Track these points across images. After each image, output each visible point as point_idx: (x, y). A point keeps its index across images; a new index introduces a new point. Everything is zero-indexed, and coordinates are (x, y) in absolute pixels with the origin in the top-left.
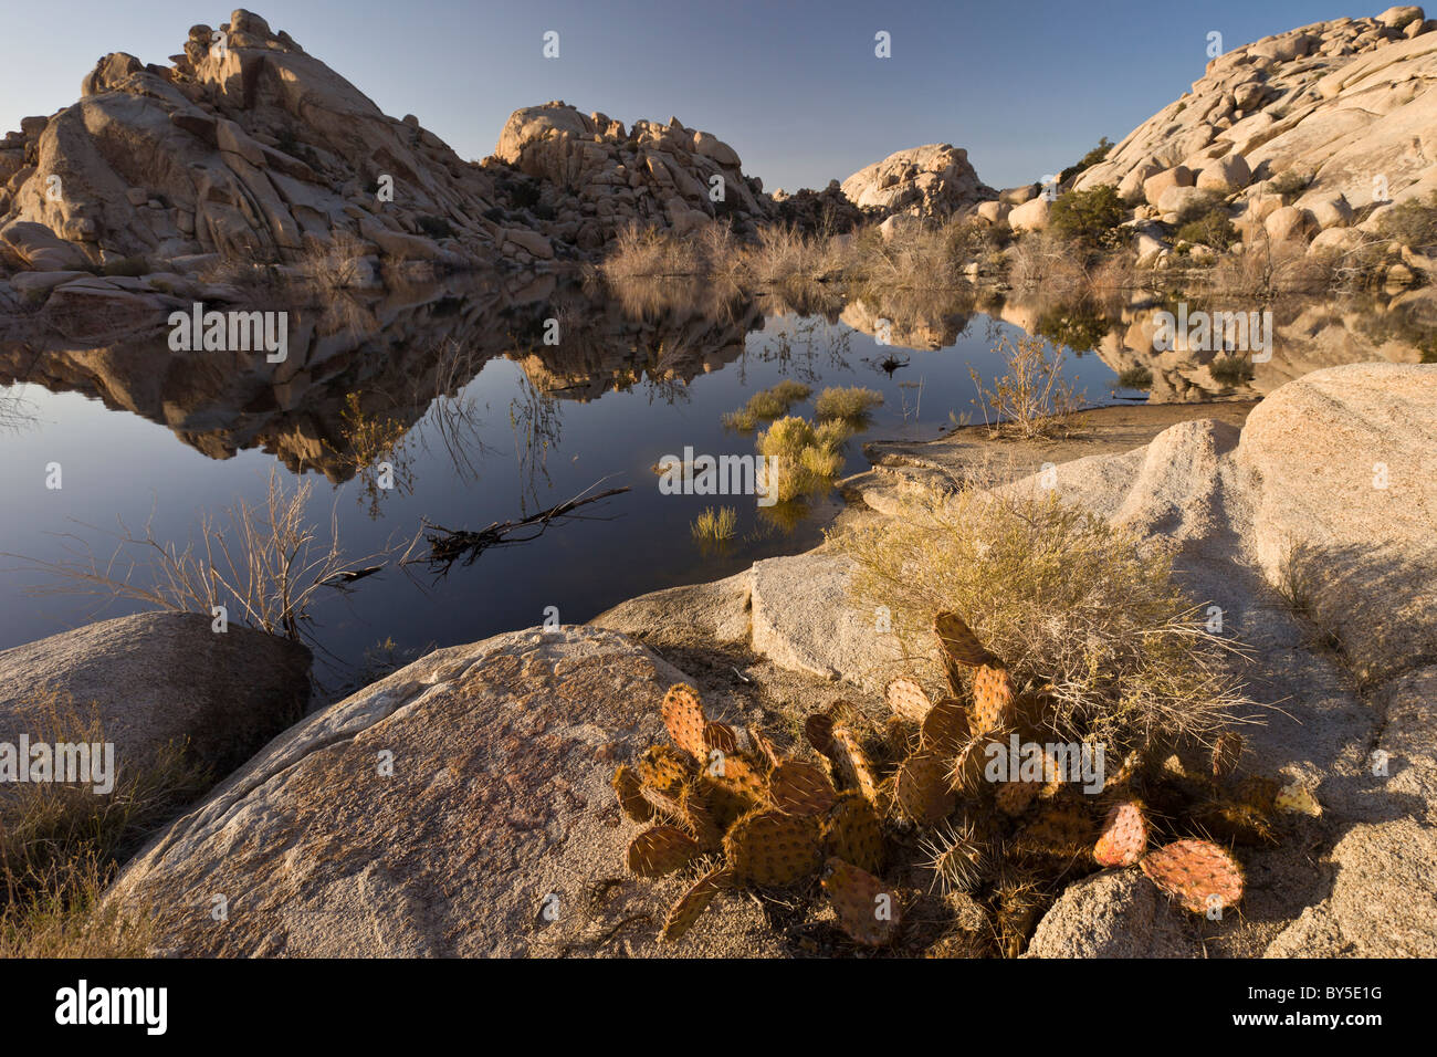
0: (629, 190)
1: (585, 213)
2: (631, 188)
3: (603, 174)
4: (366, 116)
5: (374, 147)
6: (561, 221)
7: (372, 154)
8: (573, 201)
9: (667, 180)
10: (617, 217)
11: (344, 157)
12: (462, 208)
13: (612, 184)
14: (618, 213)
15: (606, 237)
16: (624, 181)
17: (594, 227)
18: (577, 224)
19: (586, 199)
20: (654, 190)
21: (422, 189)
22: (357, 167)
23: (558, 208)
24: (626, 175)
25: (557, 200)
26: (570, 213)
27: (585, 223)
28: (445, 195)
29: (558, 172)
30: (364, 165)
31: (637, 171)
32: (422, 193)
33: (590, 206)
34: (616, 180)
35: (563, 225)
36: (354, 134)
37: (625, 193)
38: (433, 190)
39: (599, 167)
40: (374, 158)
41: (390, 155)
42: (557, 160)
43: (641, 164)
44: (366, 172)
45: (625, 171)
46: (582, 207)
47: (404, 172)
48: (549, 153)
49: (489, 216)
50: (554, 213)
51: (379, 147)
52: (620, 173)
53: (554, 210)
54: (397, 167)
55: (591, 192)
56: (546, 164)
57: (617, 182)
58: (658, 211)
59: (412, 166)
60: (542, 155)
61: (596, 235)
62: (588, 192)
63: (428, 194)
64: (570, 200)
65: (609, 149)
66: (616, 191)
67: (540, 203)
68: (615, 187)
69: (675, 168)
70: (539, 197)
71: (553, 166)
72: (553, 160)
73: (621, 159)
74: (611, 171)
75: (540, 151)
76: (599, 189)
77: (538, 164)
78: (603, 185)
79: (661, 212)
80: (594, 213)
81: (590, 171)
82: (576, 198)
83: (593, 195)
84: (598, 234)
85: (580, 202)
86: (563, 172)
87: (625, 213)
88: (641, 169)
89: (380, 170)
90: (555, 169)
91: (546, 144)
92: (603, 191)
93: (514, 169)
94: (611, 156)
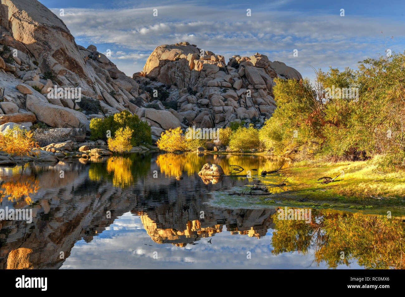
0: (233, 91)
1: (200, 105)
2: (235, 89)
3: (215, 81)
4: (53, 27)
5: (55, 47)
6: (183, 110)
7: (53, 53)
8: (193, 98)
9: (262, 84)
10: (226, 108)
11: (33, 56)
12: (113, 94)
13: (221, 87)
14: (227, 105)
15: (217, 121)
16: (230, 85)
17: (207, 114)
18: (195, 112)
19: (202, 96)
21: (85, 79)
22: (40, 61)
23: (181, 102)
24: (232, 81)
25: (180, 97)
26: (190, 105)
27: (200, 111)
28: (102, 85)
29: (183, 80)
30: (45, 61)
31: (239, 78)
32: (84, 82)
33: (205, 101)
34: (225, 84)
35: (186, 113)
36: (43, 39)
37: (230, 92)
38: (93, 80)
39: (213, 76)
40: (53, 56)
41: (66, 54)
42: (183, 72)
43: (242, 74)
44: (46, 65)
45: (231, 79)
46: (199, 101)
47: (74, 66)
48: (178, 68)
49: (131, 101)
50: (178, 105)
51: (59, 48)
52: (228, 80)
53: (178, 103)
54: (69, 63)
55: (206, 92)
56: (175, 75)
57: (225, 85)
58: (255, 105)
59: (81, 62)
60: (173, 70)
61: (209, 120)
62: (204, 92)
63: (89, 82)
64: (190, 97)
65: (220, 65)
66: (225, 91)
67: (169, 100)
68: (224, 88)
69: (267, 77)
70: (168, 96)
71: (180, 77)
72: (180, 73)
73: (228, 72)
74: (221, 78)
75: (172, 67)
76: (212, 91)
77: (170, 76)
78: (215, 87)
79: (257, 106)
80: (207, 106)
81: (206, 79)
82: (195, 95)
83: (207, 94)
84: (210, 119)
85: (197, 98)
86: (187, 80)
87: (232, 105)
88: (242, 77)
89: (56, 64)
90: (181, 79)
91: (176, 63)
92: (215, 91)
93: (154, 79)
94: (221, 69)
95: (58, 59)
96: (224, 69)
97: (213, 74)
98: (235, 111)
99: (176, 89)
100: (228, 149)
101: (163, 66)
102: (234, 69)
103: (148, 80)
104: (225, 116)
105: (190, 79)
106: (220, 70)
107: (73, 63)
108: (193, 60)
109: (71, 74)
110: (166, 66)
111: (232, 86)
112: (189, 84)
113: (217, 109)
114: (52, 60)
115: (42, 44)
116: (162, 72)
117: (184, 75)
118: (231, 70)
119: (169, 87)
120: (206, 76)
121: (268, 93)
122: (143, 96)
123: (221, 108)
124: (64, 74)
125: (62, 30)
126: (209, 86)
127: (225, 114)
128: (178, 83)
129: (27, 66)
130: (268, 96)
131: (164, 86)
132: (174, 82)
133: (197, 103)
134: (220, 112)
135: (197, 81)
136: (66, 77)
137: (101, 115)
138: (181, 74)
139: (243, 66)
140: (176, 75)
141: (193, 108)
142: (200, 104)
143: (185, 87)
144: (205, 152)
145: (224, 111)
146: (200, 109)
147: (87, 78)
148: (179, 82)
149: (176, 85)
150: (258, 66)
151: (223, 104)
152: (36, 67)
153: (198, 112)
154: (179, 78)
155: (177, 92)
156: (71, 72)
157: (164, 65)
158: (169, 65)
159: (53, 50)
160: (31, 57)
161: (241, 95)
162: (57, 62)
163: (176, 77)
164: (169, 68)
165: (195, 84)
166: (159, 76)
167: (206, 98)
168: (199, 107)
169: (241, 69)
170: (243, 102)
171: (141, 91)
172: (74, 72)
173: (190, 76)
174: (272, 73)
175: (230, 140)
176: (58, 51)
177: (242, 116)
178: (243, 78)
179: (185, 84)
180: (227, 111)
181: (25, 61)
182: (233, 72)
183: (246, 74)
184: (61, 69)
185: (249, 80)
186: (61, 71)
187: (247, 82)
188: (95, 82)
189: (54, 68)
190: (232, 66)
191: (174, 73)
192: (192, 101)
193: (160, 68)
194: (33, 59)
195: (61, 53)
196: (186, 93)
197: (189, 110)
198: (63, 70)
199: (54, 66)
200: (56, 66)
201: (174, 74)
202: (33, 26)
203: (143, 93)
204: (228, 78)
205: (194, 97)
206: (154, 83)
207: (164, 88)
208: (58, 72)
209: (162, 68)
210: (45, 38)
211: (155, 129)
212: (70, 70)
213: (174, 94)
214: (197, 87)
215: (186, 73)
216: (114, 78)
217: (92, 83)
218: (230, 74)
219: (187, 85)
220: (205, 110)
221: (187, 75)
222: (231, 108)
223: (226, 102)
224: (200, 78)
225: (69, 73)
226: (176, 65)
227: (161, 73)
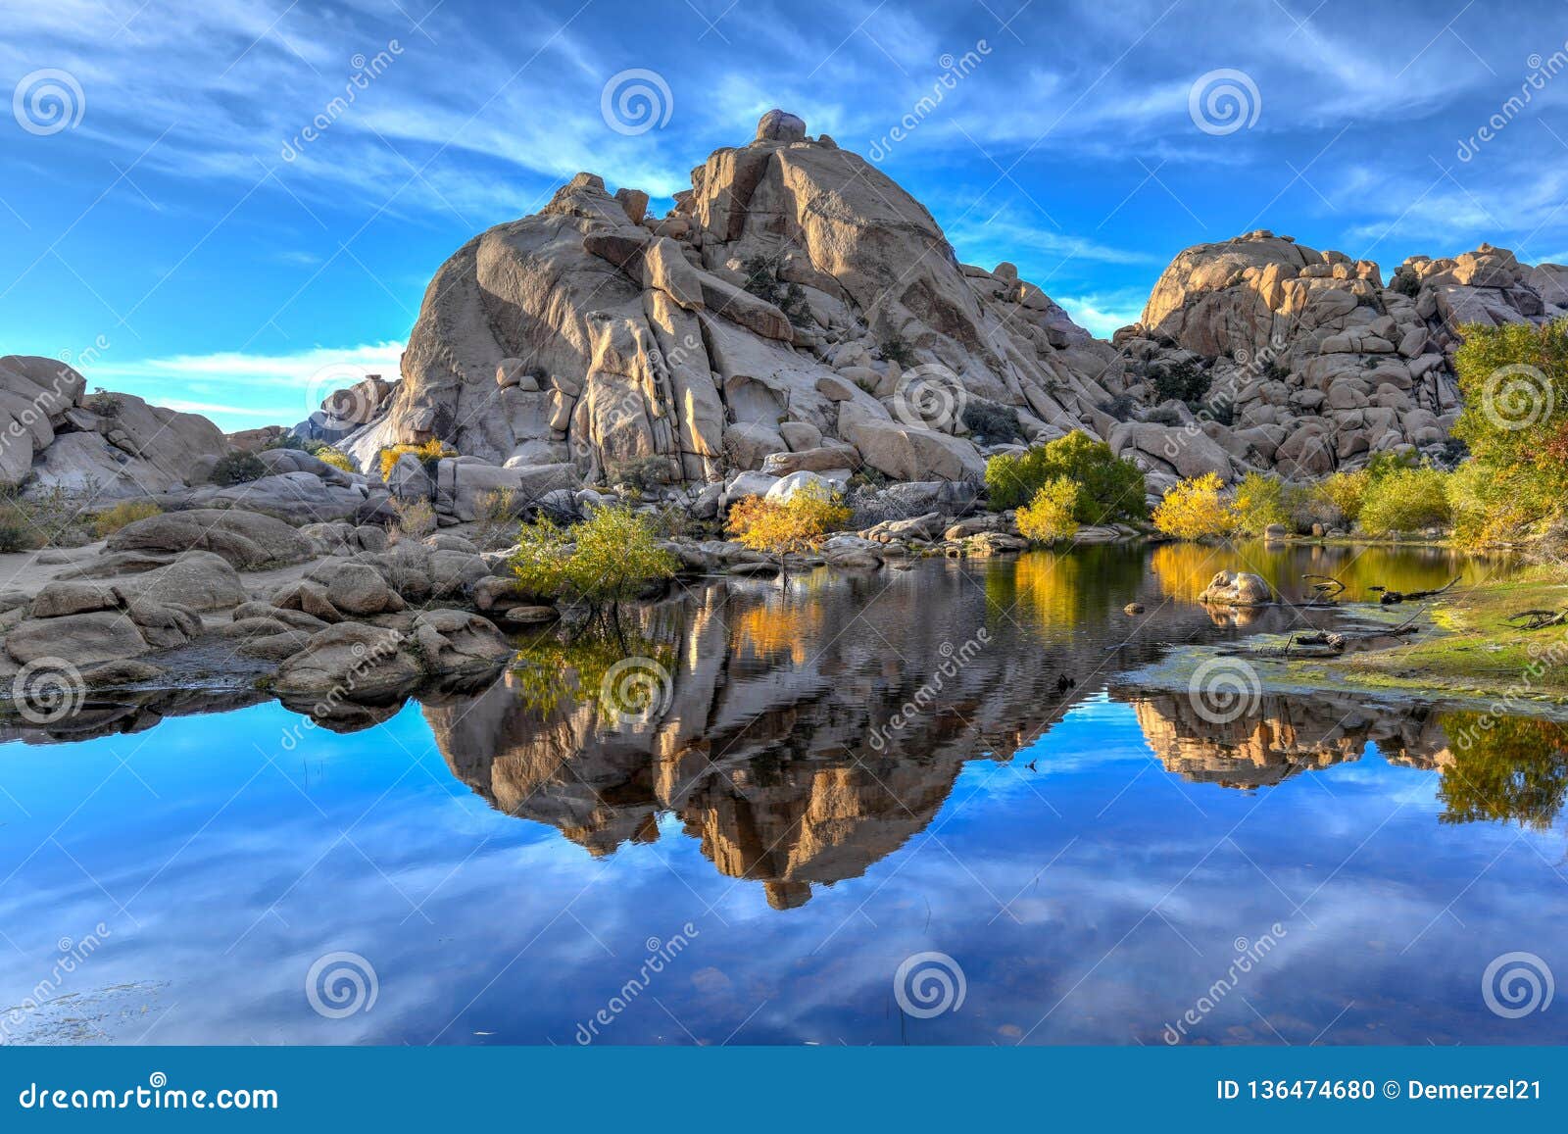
0: (1399, 362)
1: (1298, 408)
2: (1403, 357)
3: (1345, 334)
4: (903, 227)
5: (906, 278)
6: (1249, 425)
7: (901, 291)
8: (1278, 389)
10: (1371, 412)
11: (854, 303)
12: (1051, 389)
13: (1361, 353)
14: (1375, 404)
15: (1344, 452)
16: (1389, 345)
17: (1317, 433)
18: (1282, 428)
19: (1302, 383)
21: (980, 353)
22: (874, 315)
23: (1243, 403)
24: (1394, 334)
26: (1267, 410)
27: (1296, 426)
28: (1023, 367)
29: (1251, 341)
30: (883, 314)
31: (1418, 324)
33: (1310, 396)
34: (1373, 344)
36: (878, 258)
37: (1389, 366)
38: (1001, 355)
39: (1337, 322)
40: (903, 300)
41: (933, 293)
42: (1249, 320)
43: (1428, 311)
44: (886, 324)
45: (1392, 328)
46: (1293, 398)
47: (954, 322)
48: (1235, 308)
49: (1103, 407)
51: (915, 279)
52: (1382, 331)
54: (942, 314)
55: (1316, 370)
56: (1227, 329)
57: (1373, 348)
59: (970, 312)
60: (1223, 313)
61: (1321, 448)
62: (1309, 371)
63: (991, 363)
64: (1269, 387)
65: (1360, 288)
66: (1372, 365)
68: (1370, 356)
69: (1507, 315)
70: (1207, 388)
71: (1242, 331)
72: (1242, 319)
73: (1383, 307)
74: (1362, 327)
75: (1219, 307)
76: (1333, 365)
77: (1213, 332)
78: (1344, 355)
80: (1318, 408)
81: (1316, 332)
82: (1283, 381)
83: (1318, 375)
84: (1325, 447)
85: (1288, 388)
86: (1259, 339)
87: (1392, 403)
88: (1426, 320)
89: (909, 320)
90: (1244, 336)
91: (1233, 292)
92: (1344, 365)
93: (1168, 343)
94: (1363, 301)
95: (913, 307)
96: (1373, 302)
97: (1337, 316)
98: (1399, 421)
99: (1231, 367)
100: (1358, 528)
101: (1195, 305)
102: (1404, 299)
103: (1153, 345)
104: (1370, 436)
105: (1269, 336)
106: (1358, 305)
108: (1278, 280)
109: (946, 344)
110: (1204, 303)
111: (1397, 348)
113: (1344, 416)
114: (899, 311)
115: (876, 272)
116: (1191, 321)
117: (1254, 326)
118: (1397, 300)
119: (1210, 363)
120: (1318, 324)
122: (1137, 390)
123: (1356, 415)
124: (931, 343)
125: (922, 232)
126: (1324, 353)
127: (1370, 431)
128: (1236, 350)
129: (841, 329)
131: (1198, 360)
132: (1226, 346)
133: (1289, 404)
134: (1355, 425)
135: (1292, 339)
136: (932, 350)
137: (1018, 447)
138: (1243, 324)
139: (1431, 286)
140: (1230, 327)
141: (1276, 417)
142: (1297, 404)
144: (1288, 540)
145: (1366, 423)
146: (1295, 419)
147: (986, 352)
148: (1238, 344)
149: (1229, 354)
150: (1478, 283)
151: (1365, 401)
152: (863, 330)
153: (1289, 428)
154: (1238, 334)
156: (945, 337)
157: (1199, 302)
158: (1213, 301)
159: (902, 285)
160: (853, 307)
161: (1423, 372)
162: (911, 315)
163: (1232, 333)
164: (1209, 309)
165: (1286, 351)
166: (1184, 334)
167: (1315, 387)
168: (1295, 414)
169: (1424, 296)
171: (1130, 377)
172: (953, 337)
173: (1269, 327)
174: (1527, 300)
175: (1361, 505)
176: (913, 287)
177: (1419, 435)
178: (1431, 323)
180: (1375, 421)
181: (839, 318)
182: (1402, 308)
183: (1442, 309)
184: (920, 333)
185: (1450, 326)
186: (920, 337)
187: (1442, 335)
188: (1005, 362)
189: (904, 332)
190: (1400, 290)
191: (1226, 321)
192: (1274, 398)
193: (1188, 309)
194: (858, 312)
195: (922, 293)
197: (1265, 422)
198: (927, 334)
199: (904, 326)
200: (910, 324)
201: (1224, 324)
202: (854, 228)
203: (1136, 381)
204: (1382, 324)
205: (1280, 385)
206: (1169, 352)
207: (1198, 366)
208: (913, 340)
209: (1193, 311)
210: (883, 256)
211: (1157, 476)
212: (944, 333)
213: (1224, 379)
214: (1290, 358)
215: (1256, 320)
216: (1059, 347)
217: (999, 365)
218: (1391, 314)
220: (1312, 421)
221: (1263, 325)
222: (1385, 413)
223: (1373, 396)
224: (1299, 331)
225: (941, 340)
226: (1230, 300)
227: (1189, 323)
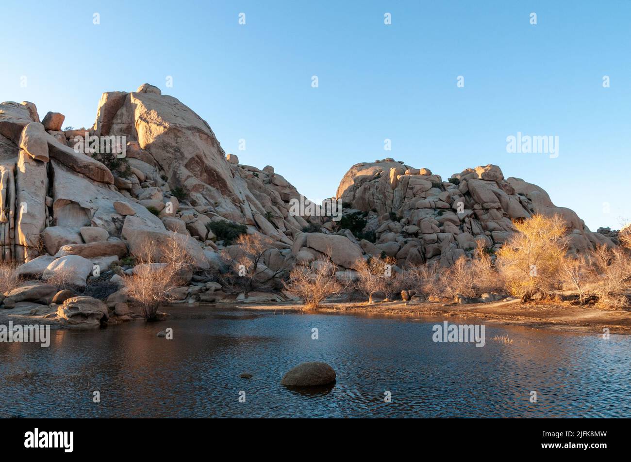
0: (453, 213)
1: (406, 234)
2: (455, 211)
3: (427, 200)
6: (382, 242)
7: (186, 161)
8: (396, 225)
9: (494, 202)
10: (441, 235)
11: (161, 168)
12: (269, 216)
13: (435, 209)
14: (443, 231)
15: (429, 255)
16: (448, 205)
17: (415, 246)
18: (399, 244)
19: (408, 223)
20: (480, 212)
21: (229, 196)
22: (169, 176)
23: (381, 232)
24: (450, 200)
25: (380, 226)
26: (391, 235)
27: (406, 242)
28: (255, 205)
29: (384, 204)
30: (175, 173)
31: (460, 196)
32: (229, 201)
33: (412, 229)
34: (440, 204)
35: (384, 245)
36: (174, 144)
37: (448, 215)
38: (242, 197)
39: (423, 195)
40: (186, 166)
41: (203, 162)
42: (384, 193)
43: (465, 190)
44: (176, 179)
45: (449, 197)
46: (404, 229)
47: (214, 179)
48: (377, 189)
50: (377, 236)
51: (194, 155)
52: (444, 198)
53: (377, 234)
54: (208, 175)
55: (415, 216)
56: (373, 199)
57: (440, 206)
58: (485, 231)
60: (371, 192)
61: (418, 254)
62: (411, 217)
63: (235, 201)
64: (392, 224)
66: (440, 214)
67: (365, 230)
68: (439, 210)
69: (500, 193)
70: (364, 226)
71: (380, 200)
72: (380, 194)
73: (444, 188)
74: (435, 197)
75: (369, 188)
76: (422, 214)
77: (367, 200)
78: (427, 209)
79: (488, 233)
80: (416, 235)
81: (414, 199)
82: (399, 222)
83: (416, 219)
84: (419, 252)
85: (402, 225)
86: (388, 202)
87: (451, 231)
88: (464, 195)
89: (189, 177)
90: (381, 202)
91: (375, 182)
92: (427, 214)
93: (347, 206)
94: (435, 185)
95: (192, 170)
96: (439, 186)
97: (423, 192)
98: (455, 239)
99: (376, 216)
101: (358, 188)
102: (453, 185)
104: (441, 247)
105: (393, 201)
106: (433, 187)
107: (213, 174)
108: (395, 175)
109: (210, 191)
110: (362, 187)
111: (451, 206)
112: (391, 208)
113: (428, 237)
114: (184, 172)
115: (173, 151)
116: (357, 195)
117: (385, 197)
118: (449, 185)
119: (366, 214)
120: (414, 195)
121: (504, 214)
122: (328, 225)
123: (434, 236)
124: (201, 190)
125: (200, 131)
126: (418, 208)
127: (441, 244)
128: (378, 209)
129: (152, 182)
130: (504, 218)
131: (359, 213)
132: (373, 207)
133: (403, 232)
134: (433, 241)
135: (403, 202)
136: (202, 194)
138: (381, 196)
139: (465, 179)
140: (375, 198)
141: (395, 239)
142: (406, 232)
143: (386, 212)
145: (439, 240)
146: (406, 239)
147: (232, 195)
148: (379, 206)
149: (375, 211)
150: (487, 179)
151: (438, 230)
152: (164, 182)
153: (402, 244)
154: (378, 201)
155: (376, 220)
156: (209, 187)
157: (360, 186)
158: (366, 186)
159: (186, 158)
160: (160, 170)
161: (465, 218)
162: (190, 174)
163: (375, 201)
164: (365, 190)
165: (400, 208)
166: (354, 201)
167: (414, 225)
168: (405, 237)
169: (462, 185)
170: (468, 228)
172: (214, 187)
173: (392, 197)
174: (507, 188)
176: (193, 159)
177: (466, 246)
178: (466, 196)
179: (386, 208)
180: (443, 239)
181: (151, 176)
182: (452, 189)
183: (471, 189)
184: (195, 184)
185: (475, 197)
186: (195, 186)
187: (472, 201)
188: (244, 201)
189: (186, 183)
191: (373, 195)
192: (395, 230)
193: (356, 190)
194: (162, 173)
195: (197, 162)
196: (387, 220)
197: (391, 240)
198: (199, 185)
199: (186, 179)
200: (189, 179)
201: (372, 197)
202: (162, 128)
203: (328, 221)
204: (444, 196)
205: (397, 223)
206: (347, 210)
207: (361, 216)
208: (191, 188)
209: (358, 191)
210: (177, 143)
212: (210, 184)
213: (372, 222)
214: (402, 212)
215: (387, 194)
216: (287, 202)
217: (240, 202)
218: (448, 191)
219: (390, 209)
220: (413, 240)
221: (389, 196)
222: (449, 235)
223: (442, 228)
224: (406, 199)
225: (207, 188)
226: (374, 185)
227: (356, 197)
